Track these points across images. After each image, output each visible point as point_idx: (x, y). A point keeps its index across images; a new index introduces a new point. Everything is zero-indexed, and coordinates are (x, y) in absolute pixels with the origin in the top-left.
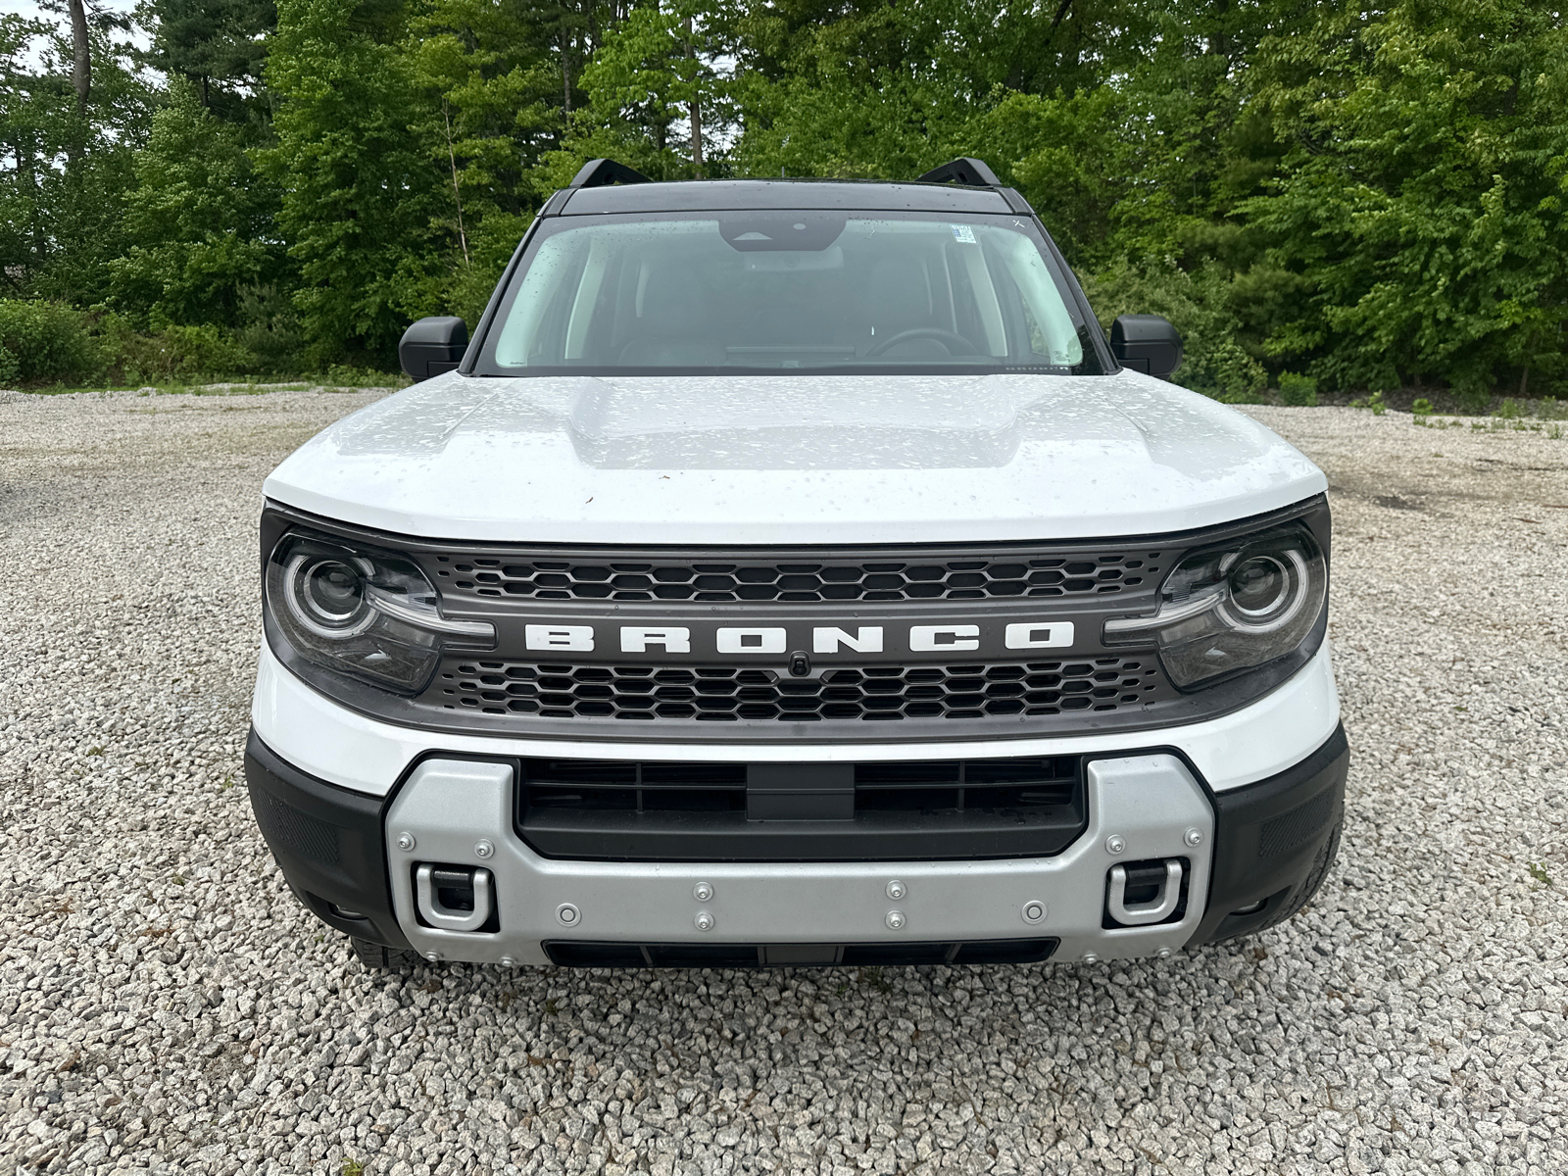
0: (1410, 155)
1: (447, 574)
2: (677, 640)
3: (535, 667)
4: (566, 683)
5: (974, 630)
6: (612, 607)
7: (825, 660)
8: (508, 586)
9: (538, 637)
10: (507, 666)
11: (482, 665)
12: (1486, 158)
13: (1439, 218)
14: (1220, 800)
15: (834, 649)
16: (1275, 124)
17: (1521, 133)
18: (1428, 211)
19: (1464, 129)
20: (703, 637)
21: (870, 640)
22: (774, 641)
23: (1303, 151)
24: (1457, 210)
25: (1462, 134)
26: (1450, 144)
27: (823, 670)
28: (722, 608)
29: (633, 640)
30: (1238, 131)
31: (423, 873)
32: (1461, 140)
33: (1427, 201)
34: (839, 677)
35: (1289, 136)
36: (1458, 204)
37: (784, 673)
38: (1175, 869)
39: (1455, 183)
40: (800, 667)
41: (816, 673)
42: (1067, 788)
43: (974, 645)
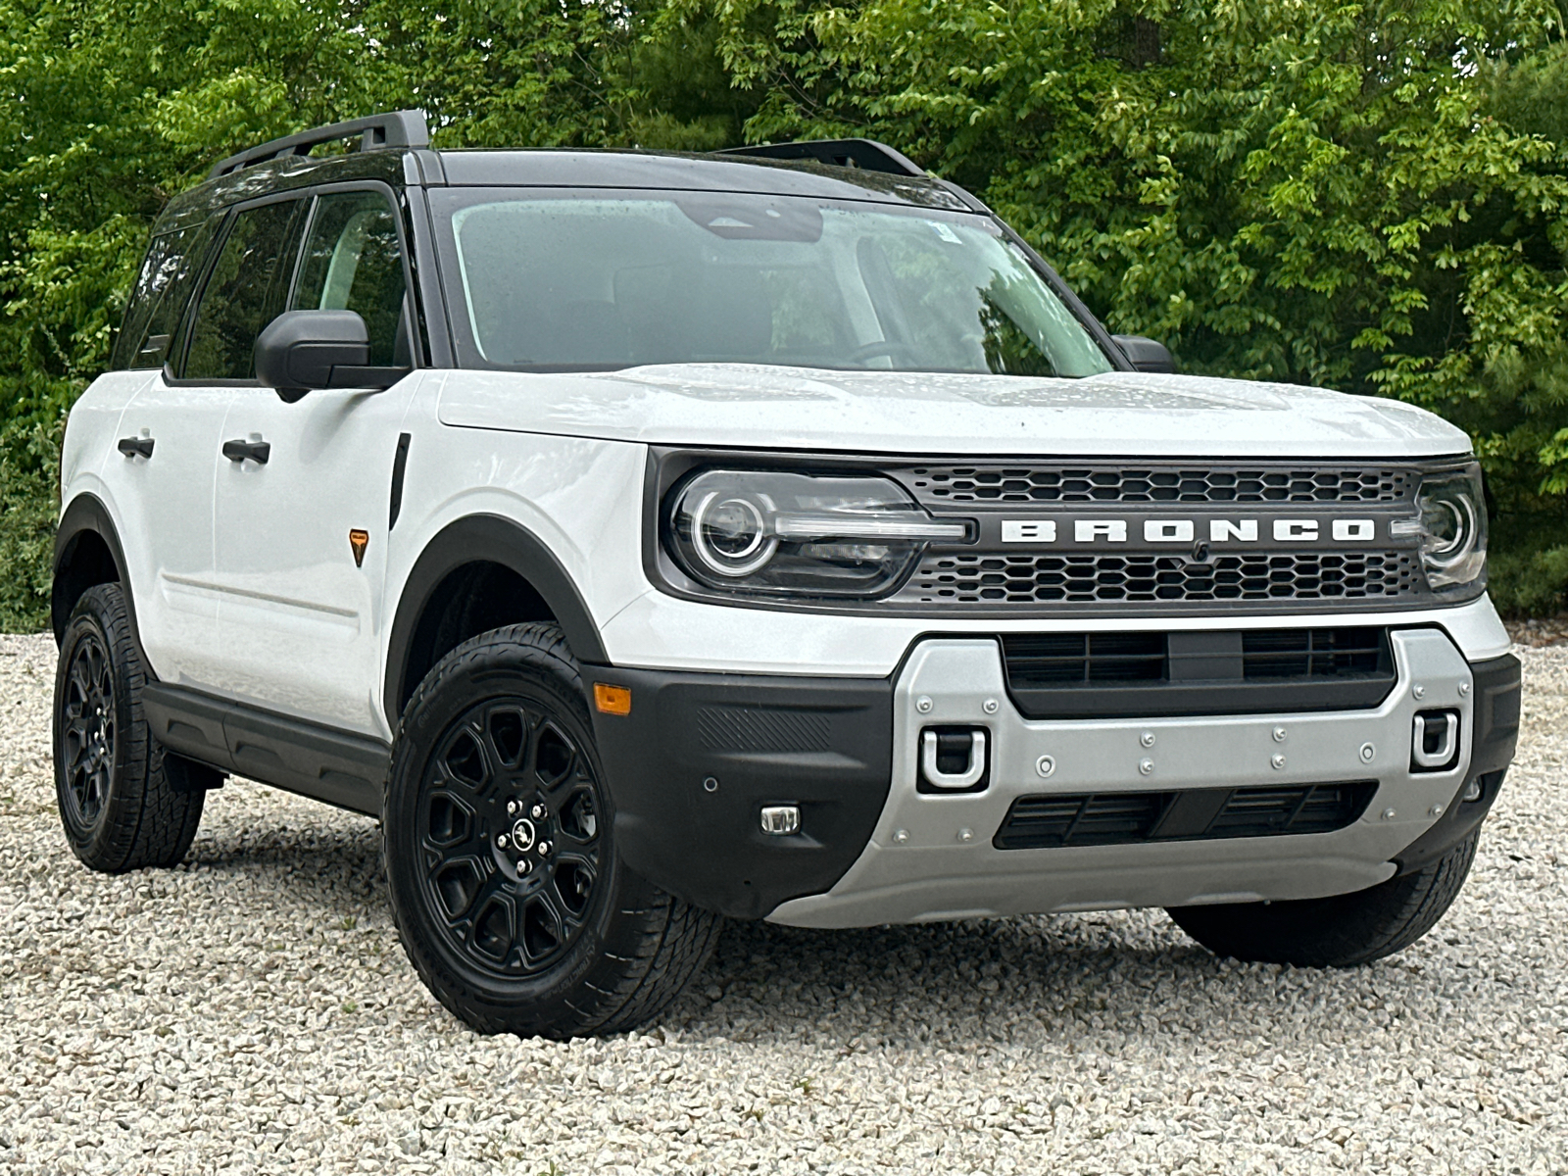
0: (993, 131)
1: (924, 484)
2: (1117, 531)
3: (1004, 558)
4: (1028, 571)
5: (1314, 524)
6: (1061, 506)
7: (1219, 547)
8: (981, 492)
9: (1012, 531)
10: (980, 559)
11: (960, 559)
12: (1137, 143)
13: (1071, 255)
14: (1474, 667)
15: (1225, 538)
16: (728, 49)
17: (1192, 97)
18: (1048, 237)
19: (1090, 86)
20: (1135, 530)
21: (1248, 531)
22: (1185, 531)
23: (790, 108)
24: (1103, 238)
25: (1086, 96)
26: (1068, 115)
27: (1215, 557)
28: (1142, 506)
29: (1085, 531)
30: (645, 56)
31: (931, 737)
32: (1089, 108)
33: (1045, 221)
34: (1224, 563)
35: (757, 78)
36: (1102, 228)
37: (1188, 560)
38: (1451, 718)
39: (1088, 190)
40: (1202, 553)
41: (1211, 560)
42: (1373, 657)
43: (1314, 536)
